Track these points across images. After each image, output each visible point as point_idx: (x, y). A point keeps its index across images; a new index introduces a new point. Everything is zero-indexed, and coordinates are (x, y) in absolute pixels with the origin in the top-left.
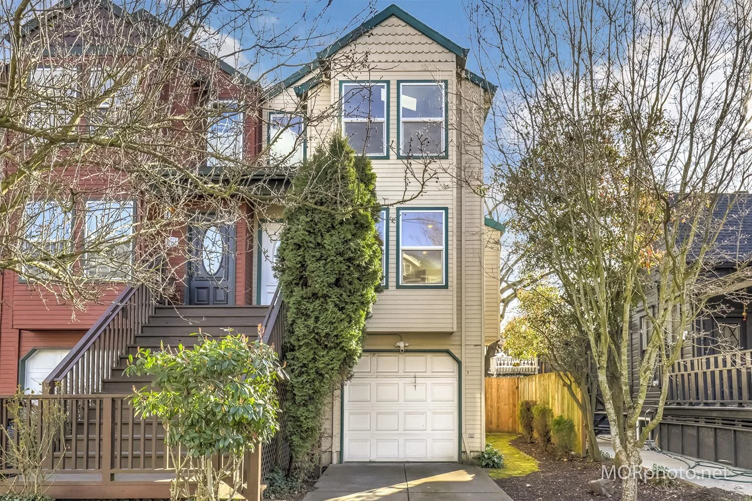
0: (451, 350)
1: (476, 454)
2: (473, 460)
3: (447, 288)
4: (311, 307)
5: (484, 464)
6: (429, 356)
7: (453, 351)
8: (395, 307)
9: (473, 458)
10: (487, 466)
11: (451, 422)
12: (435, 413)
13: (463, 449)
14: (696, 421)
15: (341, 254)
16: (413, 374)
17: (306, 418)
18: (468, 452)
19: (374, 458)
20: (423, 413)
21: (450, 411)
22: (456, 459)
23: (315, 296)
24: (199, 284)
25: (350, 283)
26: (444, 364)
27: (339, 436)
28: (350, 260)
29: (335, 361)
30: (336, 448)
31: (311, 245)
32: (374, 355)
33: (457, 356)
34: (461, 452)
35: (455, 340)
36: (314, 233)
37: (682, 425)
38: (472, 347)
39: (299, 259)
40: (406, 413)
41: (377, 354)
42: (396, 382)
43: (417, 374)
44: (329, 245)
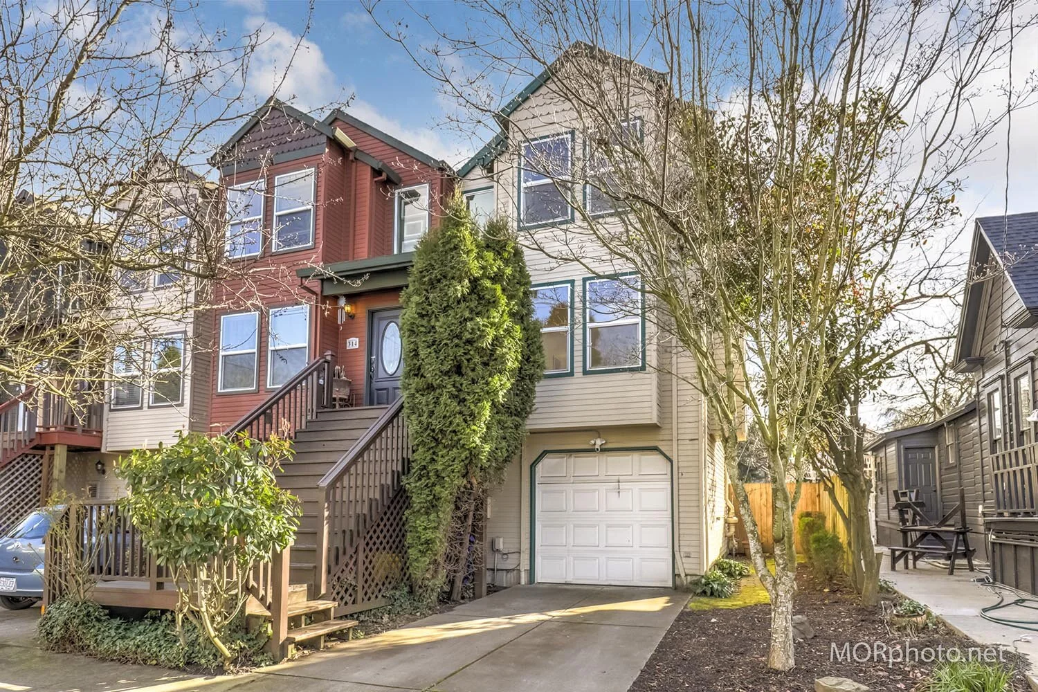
0: (660, 447)
1: (695, 578)
2: (691, 586)
3: (645, 370)
4: (424, 400)
5: (699, 591)
6: (636, 456)
7: (662, 449)
8: (582, 397)
9: (691, 583)
10: (704, 593)
11: (663, 535)
12: (643, 526)
13: (676, 572)
14: (1031, 540)
15: (458, 337)
16: (617, 478)
17: (425, 529)
18: (683, 575)
19: (570, 579)
20: (628, 526)
21: (663, 523)
22: (670, 584)
23: (430, 388)
24: (380, 385)
25: (473, 370)
26: (653, 464)
27: (528, 551)
28: (469, 342)
29: (456, 461)
30: (525, 565)
31: (422, 329)
32: (571, 455)
33: (668, 454)
34: (675, 576)
35: (664, 434)
36: (427, 315)
37: (1015, 546)
38: (688, 442)
39: (412, 346)
40: (609, 526)
41: (574, 454)
42: (597, 488)
43: (621, 478)
44: (441, 327)
